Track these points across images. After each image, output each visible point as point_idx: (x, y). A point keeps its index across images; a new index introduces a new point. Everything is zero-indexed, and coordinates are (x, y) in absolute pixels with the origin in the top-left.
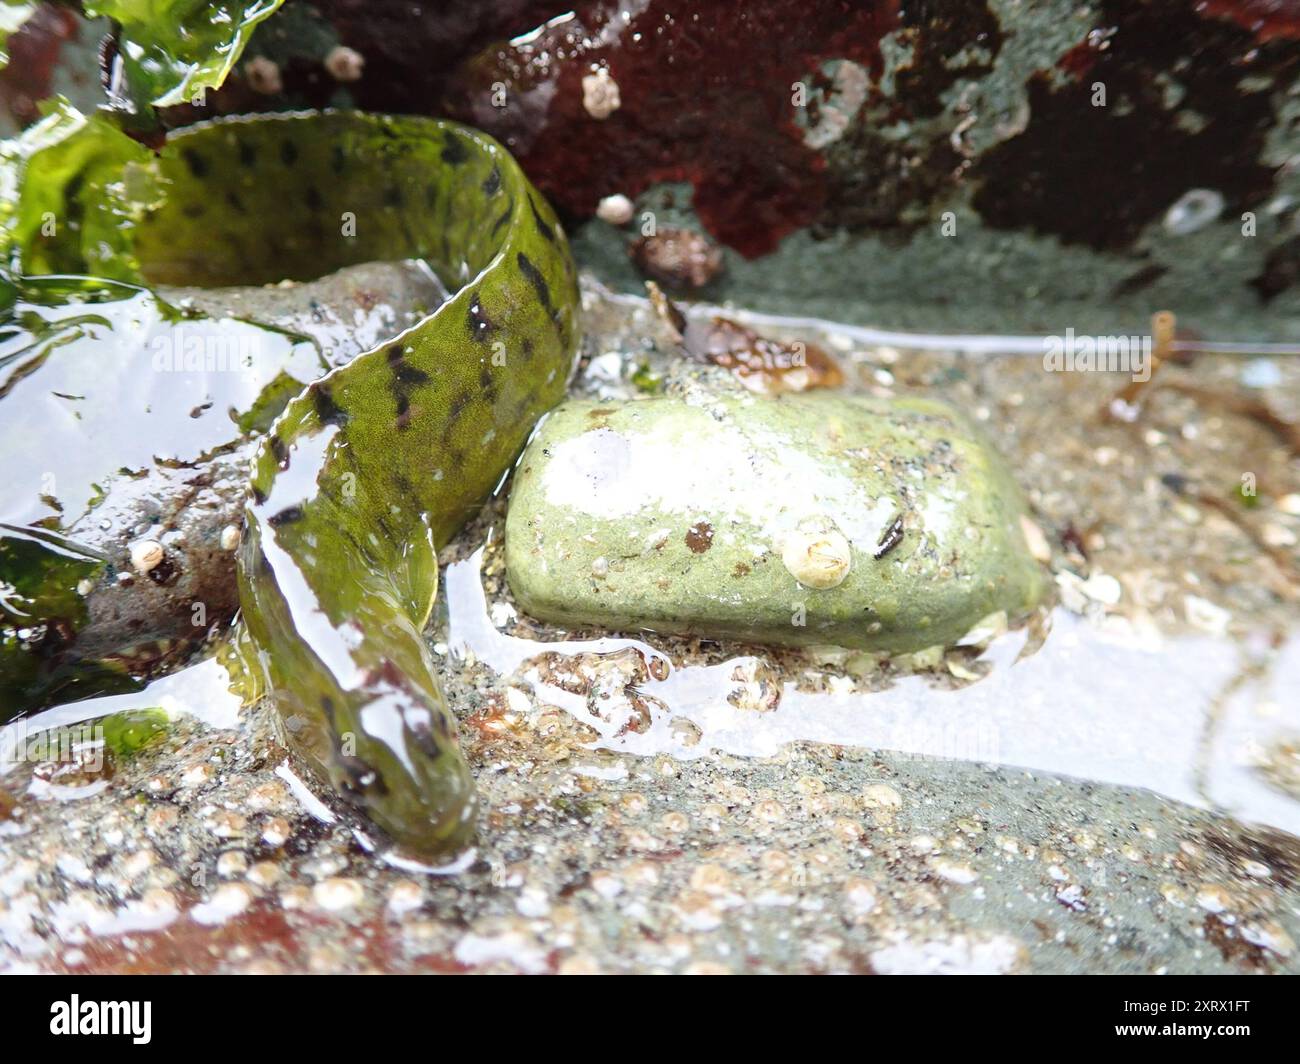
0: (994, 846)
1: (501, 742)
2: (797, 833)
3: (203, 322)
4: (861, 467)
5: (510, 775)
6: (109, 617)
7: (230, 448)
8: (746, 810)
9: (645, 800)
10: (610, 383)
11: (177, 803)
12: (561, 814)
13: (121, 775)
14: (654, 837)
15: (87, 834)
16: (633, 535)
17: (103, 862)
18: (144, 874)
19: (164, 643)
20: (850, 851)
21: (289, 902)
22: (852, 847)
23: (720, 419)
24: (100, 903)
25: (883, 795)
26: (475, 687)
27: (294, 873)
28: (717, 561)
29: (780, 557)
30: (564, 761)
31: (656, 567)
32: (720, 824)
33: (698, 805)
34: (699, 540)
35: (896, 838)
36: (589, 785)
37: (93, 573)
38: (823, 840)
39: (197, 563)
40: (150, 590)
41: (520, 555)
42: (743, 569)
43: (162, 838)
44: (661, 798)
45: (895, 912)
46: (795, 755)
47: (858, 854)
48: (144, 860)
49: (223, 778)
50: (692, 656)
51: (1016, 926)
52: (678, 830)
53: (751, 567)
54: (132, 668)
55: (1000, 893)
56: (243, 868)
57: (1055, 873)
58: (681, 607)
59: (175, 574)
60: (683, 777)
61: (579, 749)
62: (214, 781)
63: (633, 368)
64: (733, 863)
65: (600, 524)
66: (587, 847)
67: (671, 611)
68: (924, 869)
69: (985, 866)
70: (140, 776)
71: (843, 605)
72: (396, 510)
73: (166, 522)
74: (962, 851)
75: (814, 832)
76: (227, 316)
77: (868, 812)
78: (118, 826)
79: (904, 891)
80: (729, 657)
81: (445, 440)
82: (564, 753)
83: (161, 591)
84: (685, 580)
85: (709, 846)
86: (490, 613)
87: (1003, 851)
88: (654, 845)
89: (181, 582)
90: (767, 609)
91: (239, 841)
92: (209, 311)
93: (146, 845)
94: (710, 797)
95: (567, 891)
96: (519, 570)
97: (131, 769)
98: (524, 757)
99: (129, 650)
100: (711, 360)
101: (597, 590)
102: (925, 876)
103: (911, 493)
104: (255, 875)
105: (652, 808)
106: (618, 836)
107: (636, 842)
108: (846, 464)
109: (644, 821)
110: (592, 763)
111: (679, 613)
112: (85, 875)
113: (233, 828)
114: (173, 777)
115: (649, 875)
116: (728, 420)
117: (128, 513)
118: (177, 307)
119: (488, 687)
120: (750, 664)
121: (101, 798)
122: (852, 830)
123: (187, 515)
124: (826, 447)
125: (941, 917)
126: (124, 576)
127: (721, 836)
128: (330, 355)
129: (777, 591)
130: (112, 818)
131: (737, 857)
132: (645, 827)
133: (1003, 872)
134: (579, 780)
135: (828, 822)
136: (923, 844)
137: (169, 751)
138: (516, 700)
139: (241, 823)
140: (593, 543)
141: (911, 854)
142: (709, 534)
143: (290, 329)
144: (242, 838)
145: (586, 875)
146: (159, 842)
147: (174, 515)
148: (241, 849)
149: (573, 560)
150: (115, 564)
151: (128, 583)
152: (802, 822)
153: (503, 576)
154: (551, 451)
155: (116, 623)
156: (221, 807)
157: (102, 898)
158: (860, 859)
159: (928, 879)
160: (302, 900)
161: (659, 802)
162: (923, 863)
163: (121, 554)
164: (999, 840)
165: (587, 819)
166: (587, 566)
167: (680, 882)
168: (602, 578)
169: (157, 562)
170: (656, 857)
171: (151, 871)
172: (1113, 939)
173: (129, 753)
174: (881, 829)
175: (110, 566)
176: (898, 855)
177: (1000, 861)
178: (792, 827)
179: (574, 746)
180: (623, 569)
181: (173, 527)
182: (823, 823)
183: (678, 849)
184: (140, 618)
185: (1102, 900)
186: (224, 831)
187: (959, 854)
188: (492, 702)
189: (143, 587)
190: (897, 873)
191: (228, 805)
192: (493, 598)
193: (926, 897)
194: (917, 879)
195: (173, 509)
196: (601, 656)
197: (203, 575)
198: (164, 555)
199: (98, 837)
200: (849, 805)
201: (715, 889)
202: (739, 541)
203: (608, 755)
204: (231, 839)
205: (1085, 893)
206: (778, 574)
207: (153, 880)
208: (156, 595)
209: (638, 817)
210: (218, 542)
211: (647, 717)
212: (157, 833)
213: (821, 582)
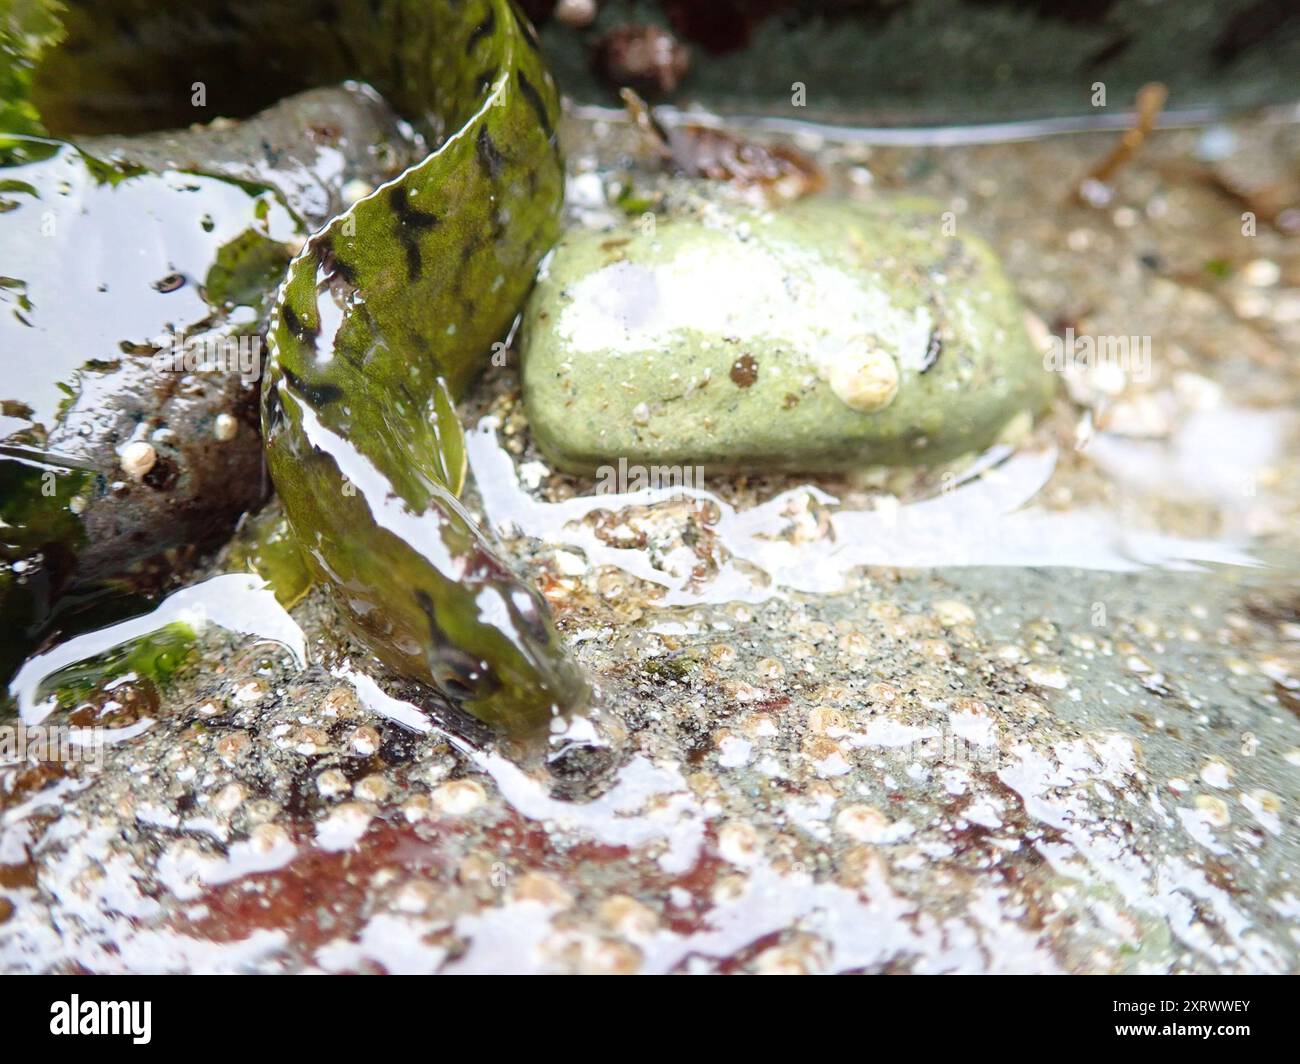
0: (1071, 645)
1: (568, 611)
2: (891, 661)
3: (143, 177)
4: (891, 278)
5: (590, 645)
6: (109, 534)
7: (205, 325)
8: (833, 646)
9: (733, 651)
10: (593, 209)
11: (241, 727)
12: (656, 677)
13: (166, 706)
14: (755, 686)
15: (155, 777)
16: (674, 376)
17: (186, 804)
18: (239, 811)
19: (171, 553)
20: (947, 672)
21: (413, 814)
22: (947, 668)
23: (744, 240)
24: (203, 850)
25: (954, 611)
26: (518, 556)
27: (402, 782)
28: (766, 393)
29: (827, 383)
30: (639, 622)
31: (700, 408)
32: (814, 663)
33: (785, 647)
34: (744, 374)
35: (984, 652)
36: (673, 642)
37: (84, 488)
38: (918, 665)
39: (193, 460)
40: (149, 498)
41: (550, 409)
42: (791, 399)
43: (243, 767)
44: (746, 645)
45: (1011, 726)
46: (858, 583)
47: (954, 674)
48: (233, 796)
49: (280, 692)
50: (740, 495)
51: (1119, 721)
52: (777, 676)
53: (799, 396)
54: (140, 585)
55: (1094, 691)
56: (348, 787)
57: (1135, 664)
58: (732, 446)
59: (172, 476)
60: (759, 620)
61: (649, 607)
62: (271, 696)
63: (615, 189)
64: (841, 701)
65: (637, 369)
66: (696, 707)
67: (720, 451)
68: (1020, 679)
69: (1071, 667)
70: (187, 702)
71: (894, 426)
72: (415, 371)
73: (151, 418)
74: (1047, 656)
75: (906, 658)
76: (170, 169)
77: (948, 631)
78: (187, 761)
79: (1010, 704)
80: (777, 491)
81: (457, 290)
82: (637, 614)
83: (160, 497)
84: (733, 418)
85: (812, 687)
86: (518, 474)
87: (1082, 650)
88: (759, 695)
89: (181, 483)
90: (819, 438)
91: (330, 758)
92: (146, 164)
93: (228, 778)
94: (792, 637)
95: (695, 756)
96: (552, 427)
97: (175, 696)
98: (599, 623)
99: (135, 567)
100: (704, 175)
101: (640, 439)
102: (1023, 687)
103: (940, 300)
104: (362, 790)
105: (741, 657)
106: (722, 690)
107: (742, 697)
108: (876, 276)
109: (740, 671)
110: (669, 620)
111: (728, 452)
112: (173, 822)
113: (318, 745)
114: (224, 698)
115: (767, 727)
116: (754, 241)
117: (107, 412)
118: (106, 161)
119: (533, 554)
120: (800, 496)
121: (154, 734)
122: (941, 650)
123: (174, 408)
124: (853, 260)
125: (1053, 724)
126: (119, 485)
127: (818, 676)
128: (297, 204)
129: (829, 419)
130: (176, 755)
131: (847, 695)
132: (744, 678)
133: (1090, 670)
134: (661, 639)
135: (916, 646)
136: (1010, 654)
137: (208, 670)
138: (568, 564)
139: (324, 738)
140: (632, 390)
141: (1003, 666)
142: (754, 367)
143: (246, 178)
144: (331, 754)
145: (706, 736)
146: (242, 773)
147: (158, 409)
148: (335, 766)
149: (612, 409)
150: (106, 473)
151: (123, 493)
152: (891, 649)
153: (527, 435)
154: (570, 293)
155: (117, 539)
156: (298, 724)
157: (203, 845)
158: (958, 678)
159: (1027, 688)
160: (425, 810)
161: (745, 650)
162: (1016, 673)
163: (109, 462)
164: (1075, 639)
165: (685, 679)
166: (628, 414)
167: (799, 728)
168: (644, 425)
169: (150, 465)
170: (767, 707)
171: (247, 806)
172: (1204, 719)
173: (167, 678)
174: (967, 645)
175: (100, 477)
176: (991, 669)
177: (1082, 660)
178: (884, 656)
179: (644, 604)
180: (666, 412)
181: (160, 424)
182: (911, 648)
183: (783, 695)
184: (143, 529)
185: (1182, 683)
186: (308, 749)
187: (1045, 659)
188: (543, 569)
189: (140, 494)
190: (996, 687)
191: (303, 720)
192: (520, 458)
193: (1034, 707)
194: (1017, 690)
195: (155, 402)
196: (650, 507)
197: (202, 472)
198: (157, 456)
199: (170, 777)
200: (928, 626)
201: (835, 732)
202: (786, 371)
203: (681, 611)
204: (319, 757)
205: (1167, 678)
206: (826, 401)
207: (253, 815)
208: (154, 501)
209: (732, 669)
210: (211, 433)
211: (712, 564)
212: (235, 763)
213: (872, 405)
